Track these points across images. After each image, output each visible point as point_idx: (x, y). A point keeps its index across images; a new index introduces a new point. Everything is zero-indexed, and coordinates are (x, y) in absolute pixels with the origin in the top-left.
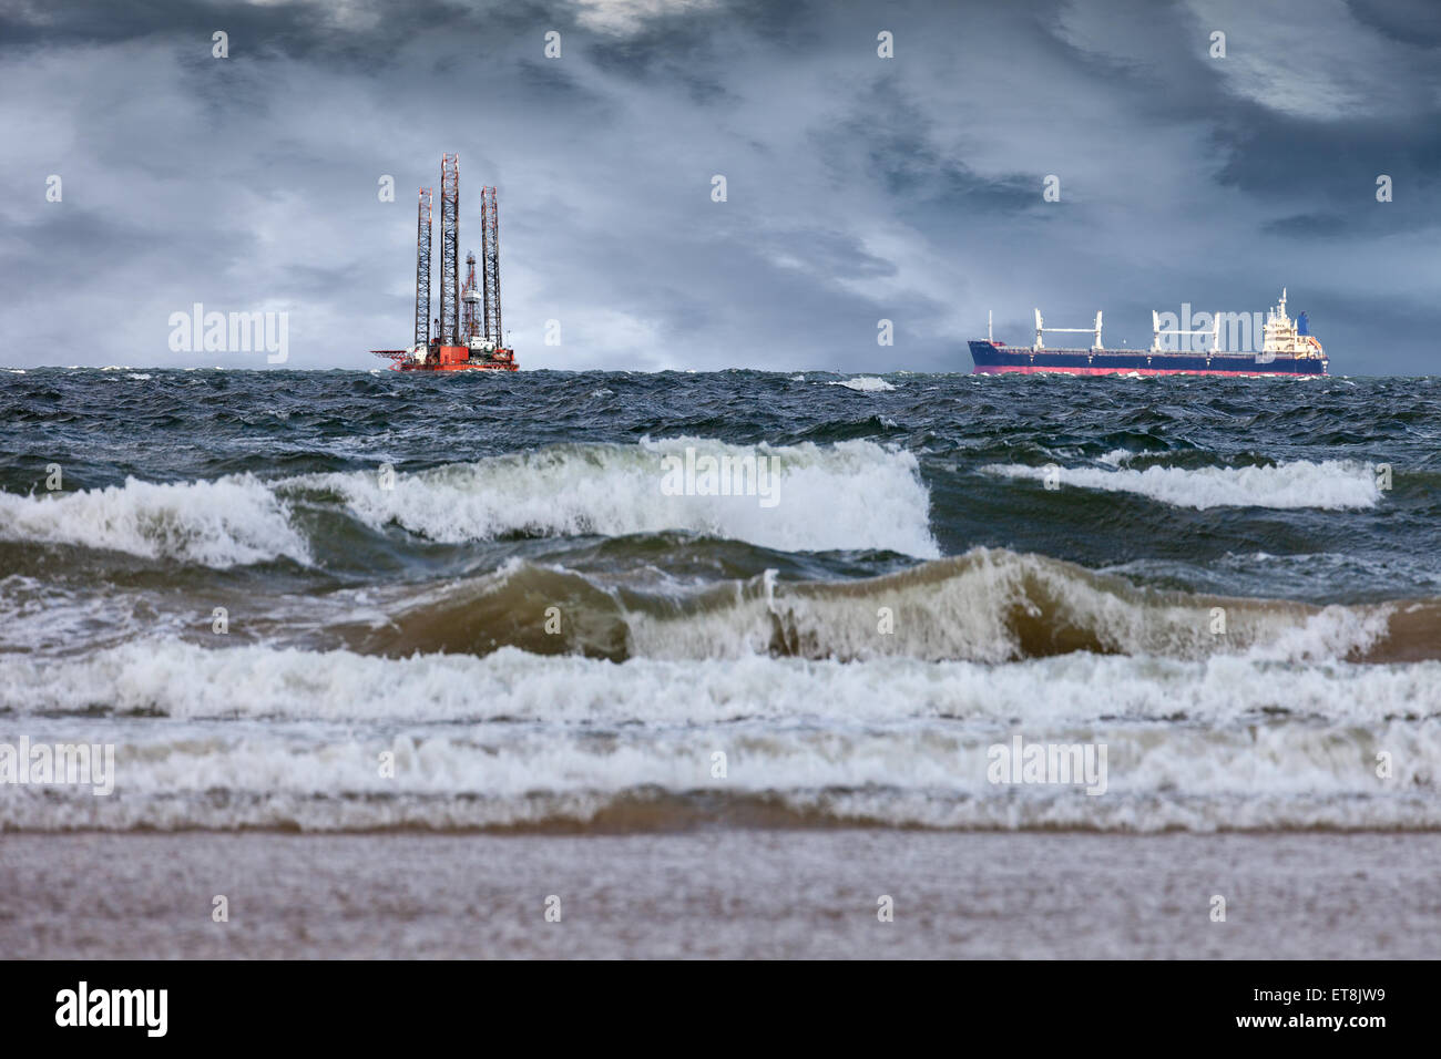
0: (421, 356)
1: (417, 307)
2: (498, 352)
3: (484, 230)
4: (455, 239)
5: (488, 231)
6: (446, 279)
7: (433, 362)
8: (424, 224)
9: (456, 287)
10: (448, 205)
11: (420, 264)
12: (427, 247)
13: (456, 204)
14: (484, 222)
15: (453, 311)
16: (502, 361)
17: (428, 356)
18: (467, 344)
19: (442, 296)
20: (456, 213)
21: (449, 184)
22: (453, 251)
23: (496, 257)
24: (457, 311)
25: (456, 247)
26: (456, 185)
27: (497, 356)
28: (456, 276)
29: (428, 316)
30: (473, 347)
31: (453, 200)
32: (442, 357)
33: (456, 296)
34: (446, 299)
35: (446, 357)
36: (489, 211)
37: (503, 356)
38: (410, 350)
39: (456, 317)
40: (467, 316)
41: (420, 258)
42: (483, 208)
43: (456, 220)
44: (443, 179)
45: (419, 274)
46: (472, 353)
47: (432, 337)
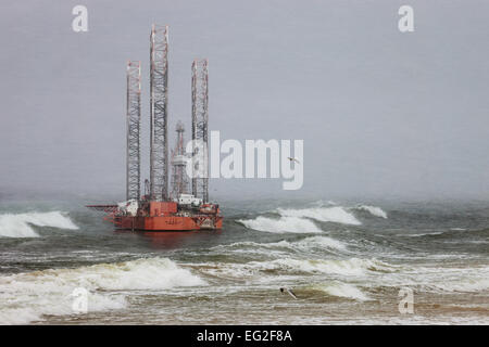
0: (133, 209)
1: (128, 170)
2: (205, 207)
3: (194, 100)
4: (164, 109)
5: (198, 102)
6: (156, 146)
7: (144, 214)
8: (132, 95)
9: (165, 153)
10: (157, 77)
11: (130, 132)
12: (136, 116)
13: (165, 76)
14: (194, 93)
15: (162, 173)
16: (208, 214)
17: (139, 209)
18: (176, 200)
19: (151, 161)
20: (165, 85)
21: (158, 55)
22: (162, 120)
23: (205, 126)
24: (166, 173)
25: (165, 117)
26: (165, 57)
27: (203, 210)
28: (165, 143)
29: (139, 177)
30: (181, 203)
31: (163, 72)
32: (152, 210)
33: (165, 160)
34: (156, 163)
35: (156, 210)
36: (199, 83)
37: (209, 209)
38: (122, 205)
39: (165, 178)
40: (176, 177)
41: (130, 127)
42: (194, 79)
43: (165, 91)
44: (151, 51)
45: (129, 140)
46: (180, 208)
47: (142, 194)
